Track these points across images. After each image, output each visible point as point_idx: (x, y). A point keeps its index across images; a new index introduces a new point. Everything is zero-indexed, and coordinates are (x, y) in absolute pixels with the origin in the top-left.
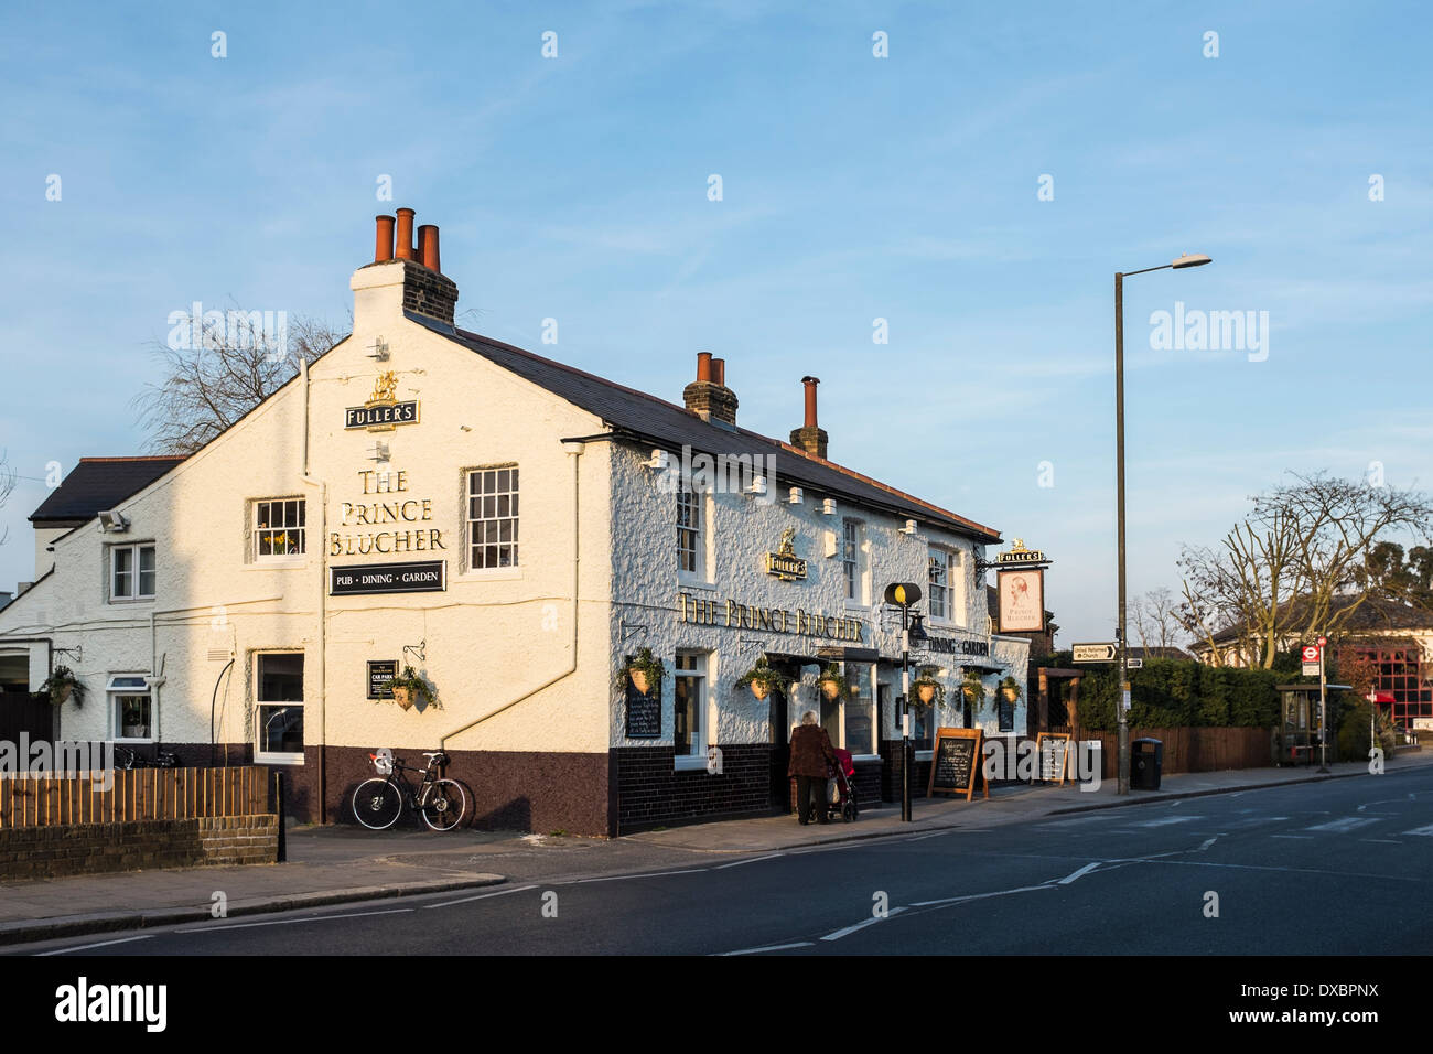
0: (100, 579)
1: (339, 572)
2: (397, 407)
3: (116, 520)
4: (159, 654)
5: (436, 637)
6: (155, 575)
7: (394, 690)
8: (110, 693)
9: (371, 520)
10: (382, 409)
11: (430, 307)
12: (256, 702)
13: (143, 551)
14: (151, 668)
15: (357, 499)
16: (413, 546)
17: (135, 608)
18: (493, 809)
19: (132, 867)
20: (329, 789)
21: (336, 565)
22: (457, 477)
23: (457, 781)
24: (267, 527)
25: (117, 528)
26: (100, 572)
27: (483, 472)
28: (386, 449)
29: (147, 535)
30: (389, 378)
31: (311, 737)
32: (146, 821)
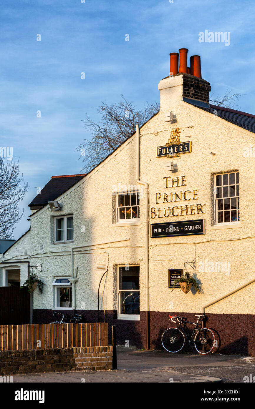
0: (50, 233)
1: (155, 226)
2: (180, 145)
3: (56, 205)
4: (75, 267)
5: (201, 258)
6: (73, 230)
7: (180, 284)
8: (54, 286)
9: (169, 201)
10: (173, 147)
11: (196, 95)
12: (118, 290)
13: (68, 219)
14: (72, 274)
15: (163, 191)
16: (189, 213)
17: (65, 247)
18: (229, 343)
19: (41, 371)
20: (151, 332)
21: (154, 223)
22: (209, 177)
23: (211, 329)
24: (123, 206)
25: (57, 209)
26: (49, 230)
27: (222, 175)
28: (176, 166)
29: (69, 211)
30: (177, 131)
31: (143, 307)
32: (48, 349)
